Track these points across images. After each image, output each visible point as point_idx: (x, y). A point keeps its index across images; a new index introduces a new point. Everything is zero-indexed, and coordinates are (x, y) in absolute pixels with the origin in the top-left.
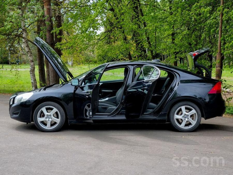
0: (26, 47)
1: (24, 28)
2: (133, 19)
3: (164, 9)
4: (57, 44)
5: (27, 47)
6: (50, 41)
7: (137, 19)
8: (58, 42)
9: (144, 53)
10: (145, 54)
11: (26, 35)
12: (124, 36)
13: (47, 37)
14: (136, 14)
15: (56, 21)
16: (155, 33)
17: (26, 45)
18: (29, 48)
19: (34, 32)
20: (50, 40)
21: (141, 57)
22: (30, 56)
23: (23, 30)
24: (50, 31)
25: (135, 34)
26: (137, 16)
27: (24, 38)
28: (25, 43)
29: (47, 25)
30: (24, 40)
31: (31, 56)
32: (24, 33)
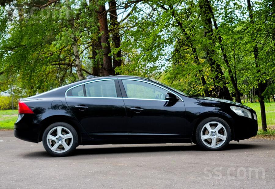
1: (76, 54)
4: (116, 69)
5: (80, 75)
7: (211, 33)
8: (117, 67)
9: (220, 74)
10: (222, 76)
11: (79, 62)
12: (196, 55)
13: (104, 62)
14: (209, 27)
15: (114, 42)
18: (83, 77)
19: (89, 58)
20: (108, 65)
21: (218, 80)
23: (76, 56)
24: (106, 55)
25: (210, 53)
26: (210, 30)
27: (77, 66)
28: (79, 71)
29: (103, 47)
32: (77, 60)
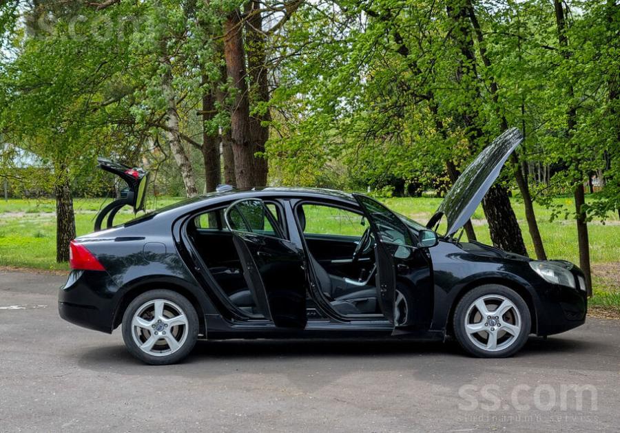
0: (177, 153)
1: (170, 104)
2: (460, 73)
3: (545, 44)
5: (179, 152)
6: (240, 136)
11: (175, 121)
13: (234, 128)
16: (523, 107)
17: (178, 148)
18: (185, 157)
19: (197, 114)
20: (241, 133)
22: (187, 176)
23: (170, 109)
27: (171, 130)
28: (176, 142)
30: (170, 136)
31: (190, 175)
32: (173, 117)
